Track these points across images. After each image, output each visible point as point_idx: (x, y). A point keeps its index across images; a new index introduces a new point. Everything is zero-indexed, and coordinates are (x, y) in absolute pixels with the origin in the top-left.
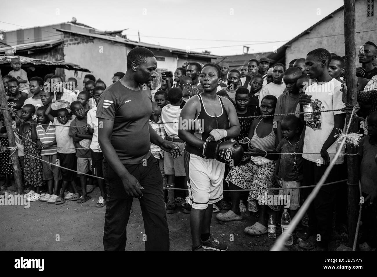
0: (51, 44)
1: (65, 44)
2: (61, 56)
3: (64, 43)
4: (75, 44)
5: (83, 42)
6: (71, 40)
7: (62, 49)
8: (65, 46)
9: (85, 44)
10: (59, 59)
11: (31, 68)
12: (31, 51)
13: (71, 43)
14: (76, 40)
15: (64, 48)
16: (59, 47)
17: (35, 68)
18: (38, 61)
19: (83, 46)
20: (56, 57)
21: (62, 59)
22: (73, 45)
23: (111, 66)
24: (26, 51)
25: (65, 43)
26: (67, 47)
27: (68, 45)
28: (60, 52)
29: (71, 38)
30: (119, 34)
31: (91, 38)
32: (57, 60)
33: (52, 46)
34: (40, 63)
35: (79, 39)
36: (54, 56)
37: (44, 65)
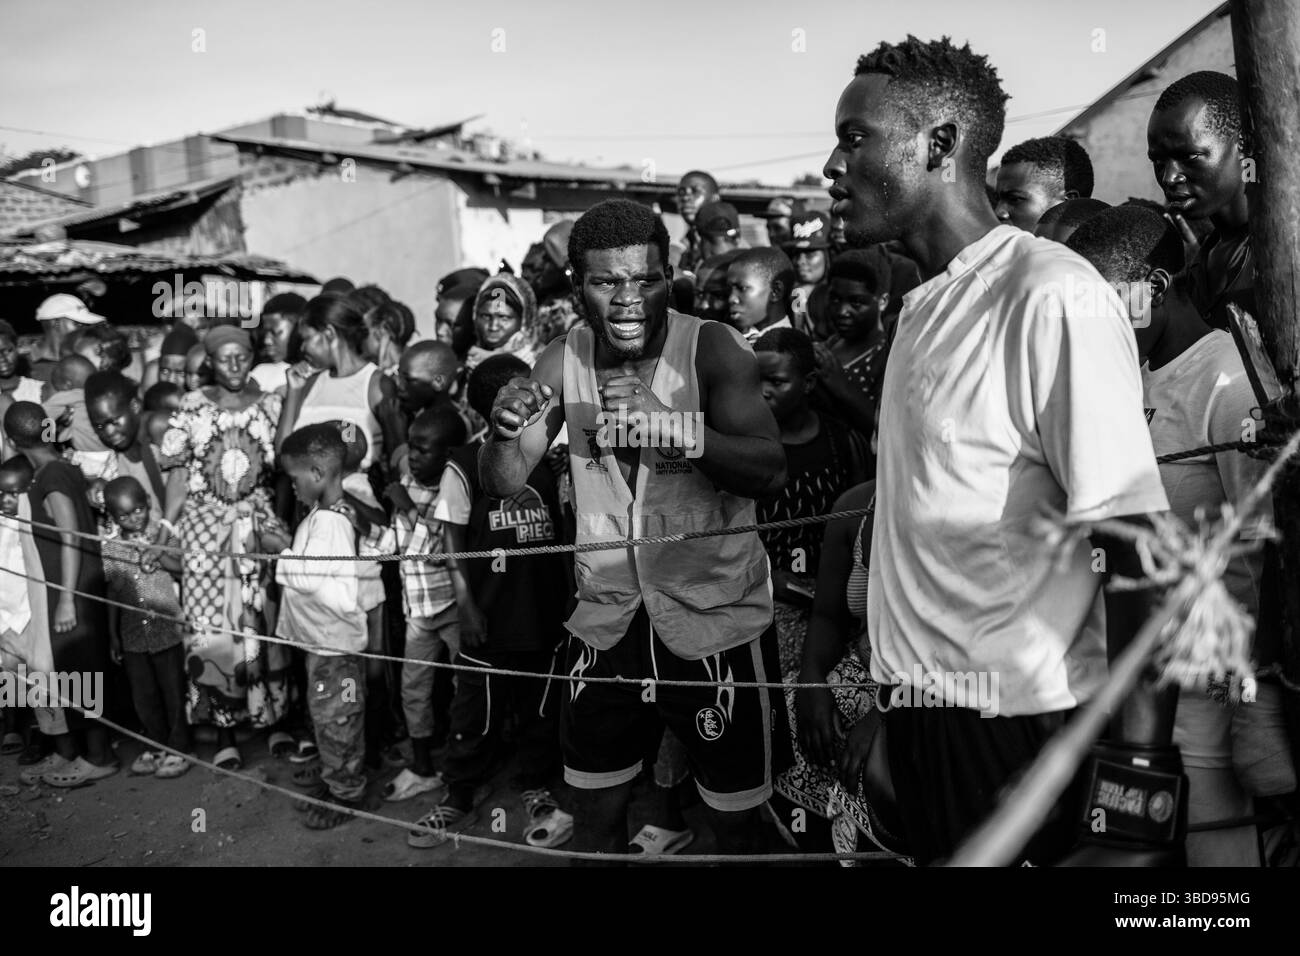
0: (192, 191)
1: (242, 188)
2: (233, 232)
3: (240, 182)
4: (275, 184)
5: (304, 176)
6: (265, 172)
7: (235, 206)
8: (245, 193)
9: (311, 181)
10: (227, 241)
11: (88, 286)
12: (134, 220)
13: (264, 180)
14: (279, 168)
15: (243, 200)
16: (225, 199)
17: (106, 282)
19: (307, 189)
20: (218, 233)
21: (239, 244)
22: (273, 188)
23: (406, 256)
24: (113, 220)
25: (246, 183)
26: (250, 198)
27: (257, 190)
28: (230, 215)
29: (263, 163)
30: (449, 137)
31: (329, 158)
32: (220, 245)
33: (194, 199)
34: (123, 266)
35: (291, 166)
36: (212, 233)
37: (138, 272)
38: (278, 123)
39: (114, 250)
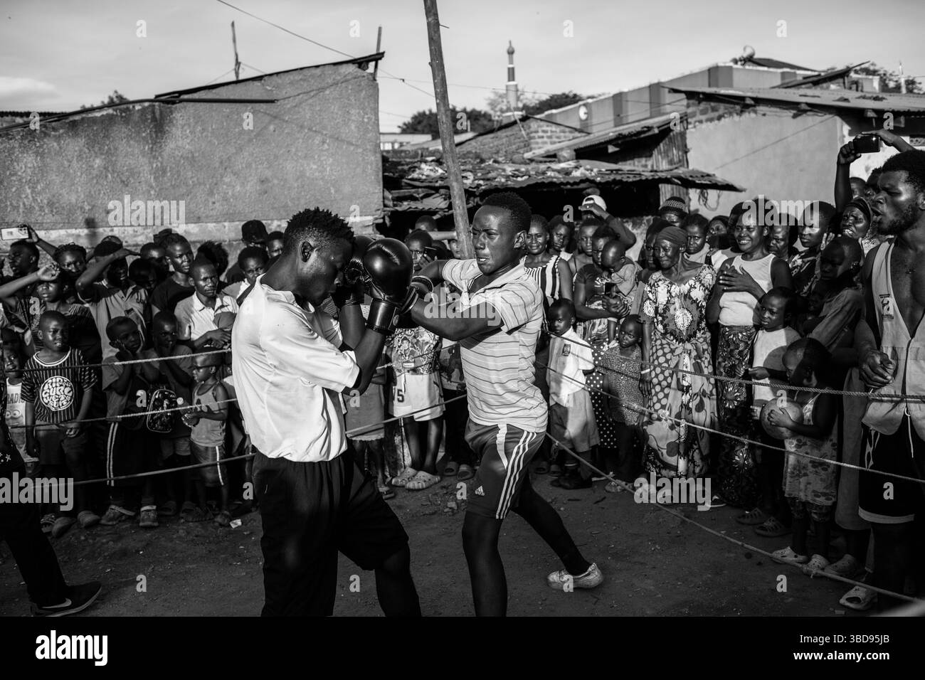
0: (655, 126)
1: (689, 123)
2: (680, 153)
3: (687, 120)
4: (711, 120)
5: (731, 114)
6: (704, 112)
7: (683, 135)
8: (690, 126)
9: (736, 118)
10: (676, 159)
12: (616, 146)
13: (703, 117)
14: (714, 110)
15: (688, 131)
16: (676, 131)
17: (600, 189)
18: (614, 172)
19: (733, 124)
20: (670, 154)
21: (684, 161)
22: (709, 123)
23: (801, 170)
24: (604, 146)
25: (689, 120)
26: (693, 130)
27: (697, 123)
28: (679, 142)
29: (703, 105)
30: (841, 80)
31: (749, 102)
32: (671, 162)
33: (656, 131)
34: (612, 177)
35: (722, 108)
36: (666, 154)
37: (621, 181)
38: (714, 73)
39: (605, 166)
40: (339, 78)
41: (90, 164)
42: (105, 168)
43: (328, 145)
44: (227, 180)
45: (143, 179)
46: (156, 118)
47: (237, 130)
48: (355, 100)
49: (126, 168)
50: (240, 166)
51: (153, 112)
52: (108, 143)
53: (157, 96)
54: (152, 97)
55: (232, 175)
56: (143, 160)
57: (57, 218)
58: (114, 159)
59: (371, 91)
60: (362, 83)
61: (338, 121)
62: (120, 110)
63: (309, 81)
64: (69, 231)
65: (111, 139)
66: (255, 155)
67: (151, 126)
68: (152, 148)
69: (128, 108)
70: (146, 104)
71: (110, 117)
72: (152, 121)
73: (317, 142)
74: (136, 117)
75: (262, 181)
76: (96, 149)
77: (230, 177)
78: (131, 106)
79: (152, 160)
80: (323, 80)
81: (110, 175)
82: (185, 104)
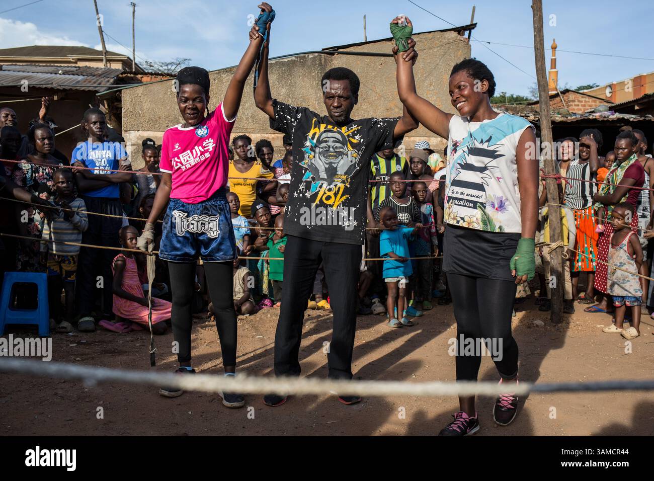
12: (639, 105)
24: (630, 105)
39: (634, 116)
40: (444, 41)
41: (279, 92)
42: (288, 95)
43: (433, 86)
44: (364, 107)
45: (311, 103)
46: (322, 64)
47: (373, 74)
48: (454, 56)
49: (300, 96)
50: (374, 98)
51: (320, 60)
52: (290, 79)
53: (323, 50)
54: (320, 50)
55: (368, 104)
56: (312, 91)
57: (256, 125)
58: (293, 89)
59: (466, 50)
60: (460, 45)
61: (441, 70)
62: (300, 57)
63: (423, 42)
64: (263, 135)
65: (293, 76)
66: (384, 91)
67: (319, 69)
68: (318, 83)
69: (304, 57)
70: (316, 54)
71: (293, 62)
72: (319, 66)
73: (426, 85)
74: (309, 63)
75: (388, 110)
76: (284, 82)
77: (367, 105)
78: (307, 55)
79: (317, 91)
80: (433, 42)
81: (290, 100)
82: (341, 55)
